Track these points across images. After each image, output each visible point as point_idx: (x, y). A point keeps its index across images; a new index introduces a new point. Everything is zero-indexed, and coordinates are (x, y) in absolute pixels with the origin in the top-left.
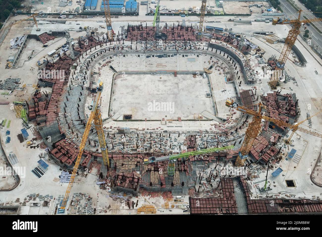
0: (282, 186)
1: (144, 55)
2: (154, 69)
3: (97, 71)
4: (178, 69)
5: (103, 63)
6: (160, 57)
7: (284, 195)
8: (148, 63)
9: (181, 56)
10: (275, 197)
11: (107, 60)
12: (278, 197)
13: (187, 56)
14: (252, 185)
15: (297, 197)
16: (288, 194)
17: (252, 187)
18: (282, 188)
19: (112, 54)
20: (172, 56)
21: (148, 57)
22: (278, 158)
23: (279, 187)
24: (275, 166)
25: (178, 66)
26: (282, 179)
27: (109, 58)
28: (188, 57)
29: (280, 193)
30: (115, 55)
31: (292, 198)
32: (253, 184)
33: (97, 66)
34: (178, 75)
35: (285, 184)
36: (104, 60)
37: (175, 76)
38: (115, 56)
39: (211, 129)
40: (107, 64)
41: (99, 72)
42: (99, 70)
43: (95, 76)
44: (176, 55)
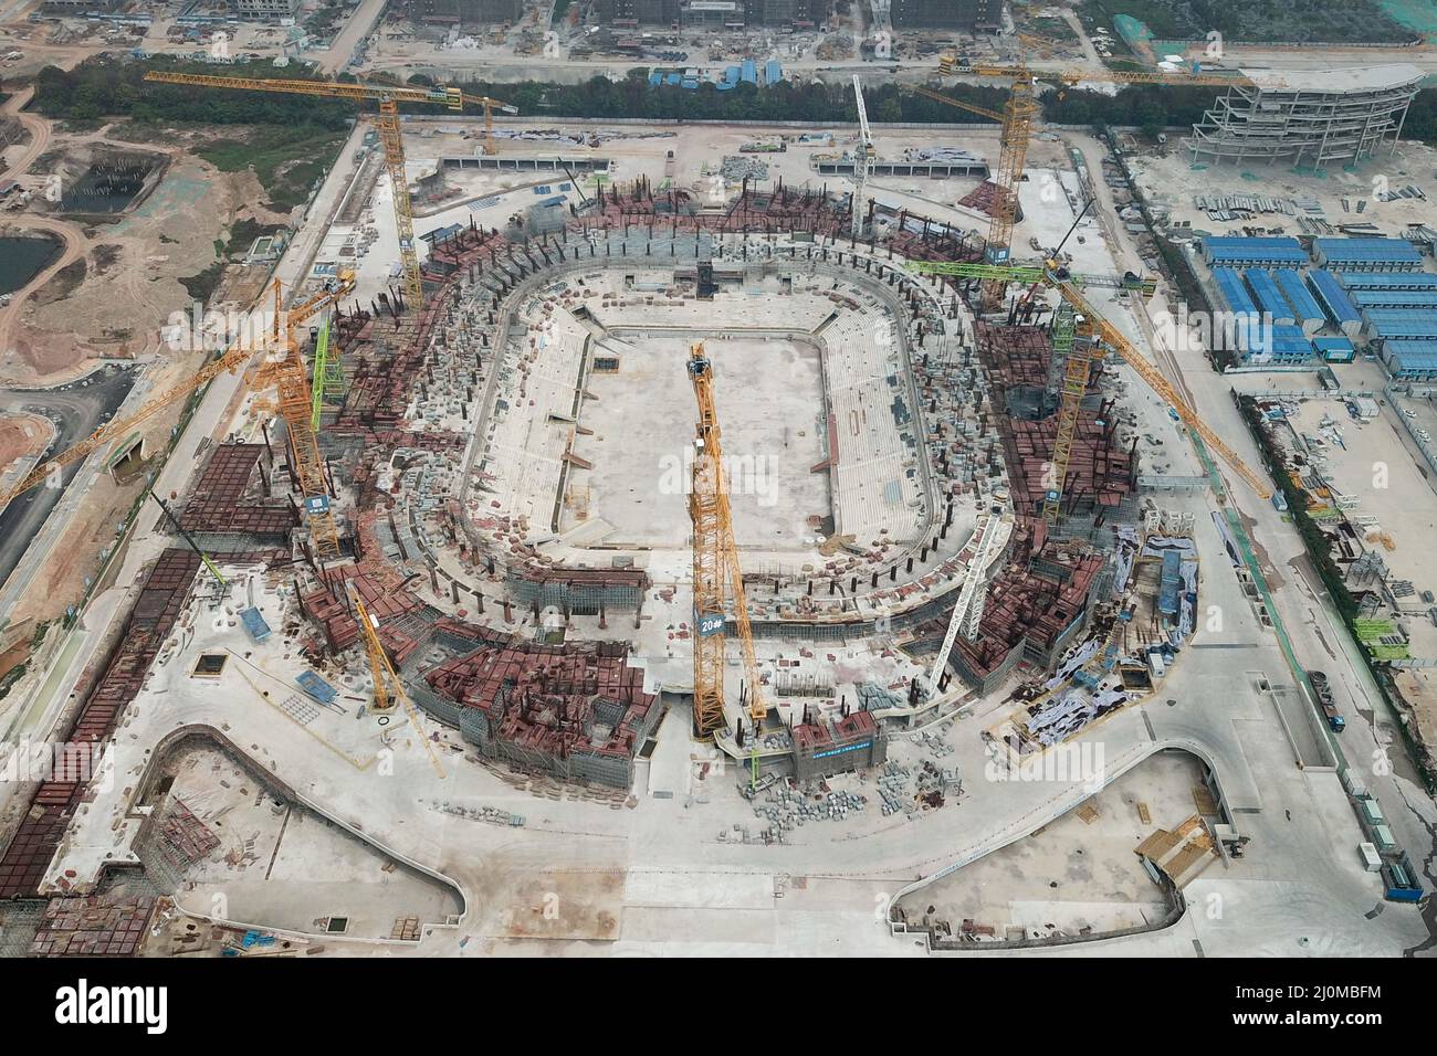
0: (217, 639)
1: (900, 369)
2: (840, 412)
3: (801, 281)
4: (843, 470)
5: (846, 290)
6: (897, 408)
7: (180, 639)
8: (867, 390)
9: (908, 458)
10: (183, 617)
11: (859, 300)
12: (178, 624)
13: (910, 474)
14: (247, 572)
15: (155, 667)
16: (176, 649)
17: (240, 571)
18: (204, 641)
20: (903, 437)
21: (892, 381)
22: (323, 657)
23: (213, 634)
24: (294, 641)
25: (860, 464)
26: (236, 647)
27: (871, 301)
28: (906, 480)
29: (189, 630)
30: (886, 308)
31: (159, 656)
32: (250, 575)
33: (825, 282)
34: (820, 477)
35: (217, 650)
36: (854, 291)
37: (816, 470)
38: (883, 311)
39: (496, 505)
40: (841, 302)
41: (799, 291)
42: (808, 289)
43: (771, 281)
44: (911, 443)
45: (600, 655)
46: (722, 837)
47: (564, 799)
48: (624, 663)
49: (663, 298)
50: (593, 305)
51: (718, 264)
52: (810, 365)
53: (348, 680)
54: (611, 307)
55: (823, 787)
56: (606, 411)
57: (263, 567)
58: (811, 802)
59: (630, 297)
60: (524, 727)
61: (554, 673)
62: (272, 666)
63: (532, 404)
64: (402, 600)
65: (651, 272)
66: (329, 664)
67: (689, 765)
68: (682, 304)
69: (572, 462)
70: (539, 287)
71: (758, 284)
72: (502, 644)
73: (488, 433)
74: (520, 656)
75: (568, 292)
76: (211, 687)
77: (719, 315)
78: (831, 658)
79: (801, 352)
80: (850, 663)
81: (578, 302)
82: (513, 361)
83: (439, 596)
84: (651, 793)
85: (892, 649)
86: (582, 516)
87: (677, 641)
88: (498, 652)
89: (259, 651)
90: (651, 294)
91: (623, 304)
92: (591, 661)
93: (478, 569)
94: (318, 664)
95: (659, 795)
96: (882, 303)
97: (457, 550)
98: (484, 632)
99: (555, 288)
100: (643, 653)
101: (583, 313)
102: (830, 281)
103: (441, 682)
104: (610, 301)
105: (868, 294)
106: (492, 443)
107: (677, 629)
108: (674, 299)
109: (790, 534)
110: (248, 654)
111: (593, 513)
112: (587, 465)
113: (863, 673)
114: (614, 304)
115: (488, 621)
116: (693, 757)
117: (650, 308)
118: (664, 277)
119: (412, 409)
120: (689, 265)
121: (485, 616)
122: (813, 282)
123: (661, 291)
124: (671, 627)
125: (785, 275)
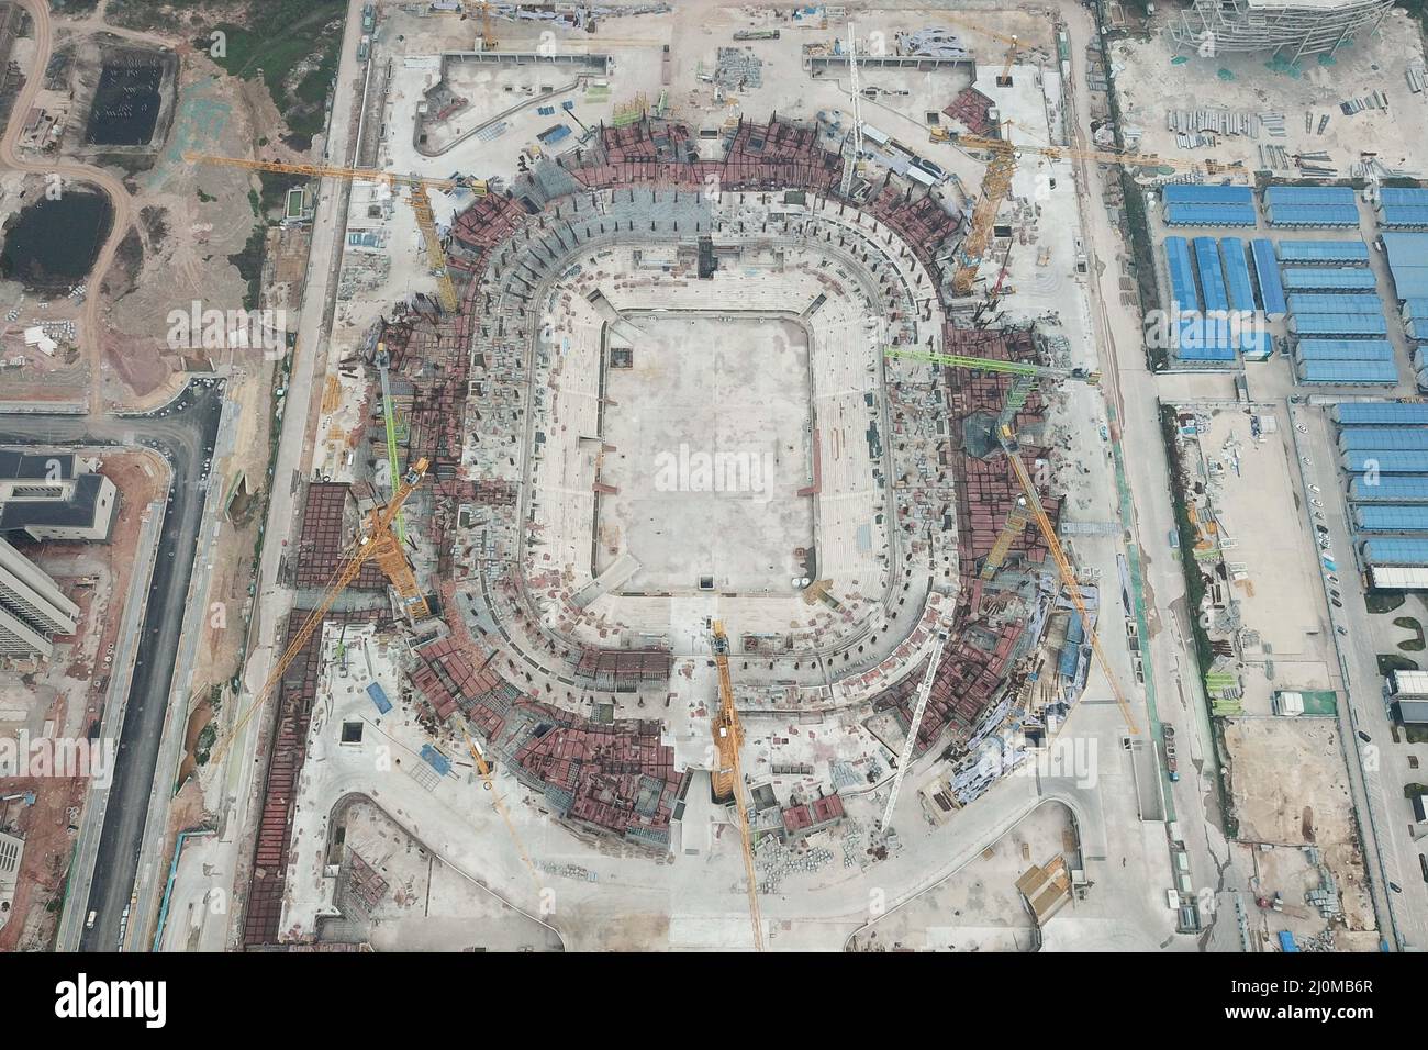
0: (349, 708)
1: (877, 386)
2: (823, 425)
3: (792, 258)
4: (824, 498)
5: (831, 272)
6: (872, 435)
7: (324, 706)
8: (847, 405)
9: (878, 502)
10: (321, 682)
11: (845, 284)
12: (319, 690)
13: (879, 520)
14: (361, 633)
15: (312, 736)
16: (323, 716)
17: (355, 633)
18: (343, 708)
19: (870, 290)
20: (875, 473)
21: (869, 398)
22: (435, 725)
23: (348, 701)
24: (409, 707)
25: (839, 497)
26: (365, 714)
27: (854, 287)
28: (875, 526)
29: (329, 697)
30: (868, 300)
31: (312, 725)
32: (364, 637)
33: (814, 259)
34: (805, 501)
35: (354, 718)
36: (840, 273)
37: (802, 493)
38: (865, 301)
39: (547, 557)
40: (828, 284)
41: (791, 268)
42: (798, 267)
43: (766, 257)
44: (881, 483)
45: (640, 734)
46: (733, 888)
47: (623, 856)
48: (659, 742)
49: (667, 277)
50: (606, 287)
51: (717, 238)
52: (799, 355)
53: (456, 746)
54: (622, 289)
55: (803, 843)
56: (626, 420)
57: (371, 627)
58: (796, 856)
59: (638, 276)
60: (591, 803)
61: (608, 752)
62: (398, 732)
63: (564, 429)
64: (487, 678)
65: (656, 248)
66: (440, 730)
67: (709, 826)
68: (685, 285)
69: (602, 489)
70: (557, 275)
71: (753, 260)
72: (569, 723)
73: (533, 475)
74: (582, 735)
75: (583, 276)
76: (357, 754)
77: (718, 296)
78: (812, 734)
79: (791, 337)
80: (826, 740)
81: (592, 285)
82: (543, 378)
83: (515, 673)
84: (683, 850)
85: (857, 725)
86: (614, 551)
87: (697, 718)
88: (566, 732)
89: (385, 718)
90: (655, 273)
91: (633, 286)
92: (635, 740)
93: (542, 644)
94: (432, 731)
95: (689, 852)
96: (864, 292)
97: (524, 624)
98: (554, 711)
99: (571, 273)
100: (673, 732)
101: (597, 296)
102: (819, 258)
103: (527, 762)
104: (620, 281)
105: (852, 277)
106: (537, 486)
107: (698, 707)
108: (678, 278)
109: (781, 570)
110: (378, 721)
111: (623, 548)
112: (614, 491)
113: (835, 749)
114: (625, 285)
115: (555, 699)
116: (712, 819)
117: (656, 289)
118: (666, 254)
119: (466, 456)
120: (691, 239)
121: (552, 694)
122: (804, 258)
123: (666, 269)
124: (692, 705)
125: (778, 250)
